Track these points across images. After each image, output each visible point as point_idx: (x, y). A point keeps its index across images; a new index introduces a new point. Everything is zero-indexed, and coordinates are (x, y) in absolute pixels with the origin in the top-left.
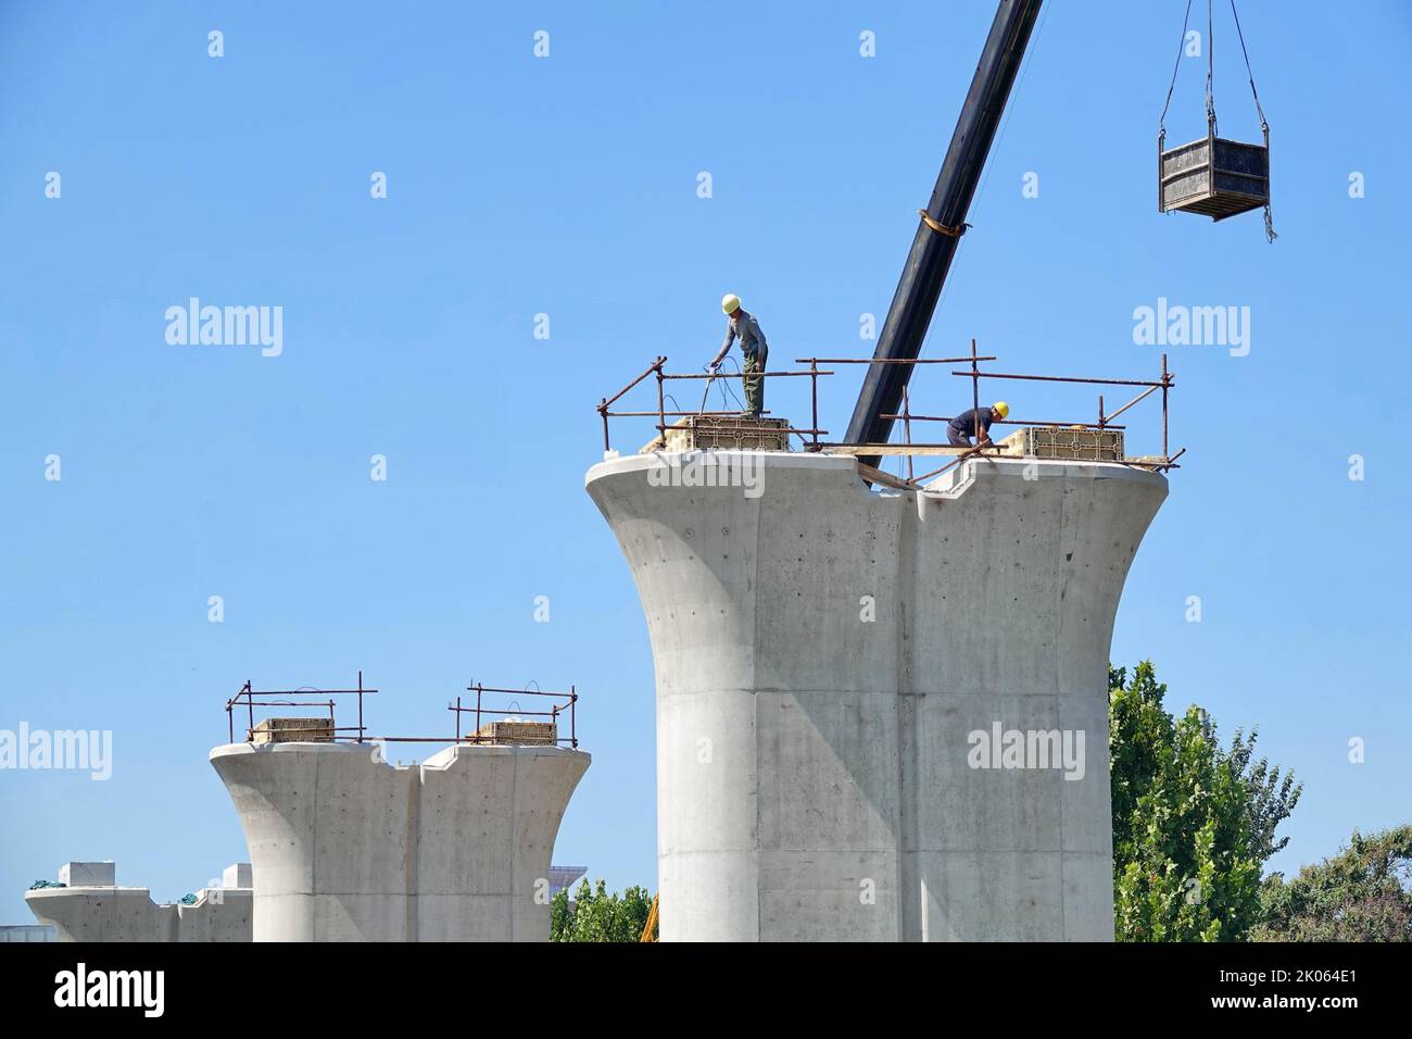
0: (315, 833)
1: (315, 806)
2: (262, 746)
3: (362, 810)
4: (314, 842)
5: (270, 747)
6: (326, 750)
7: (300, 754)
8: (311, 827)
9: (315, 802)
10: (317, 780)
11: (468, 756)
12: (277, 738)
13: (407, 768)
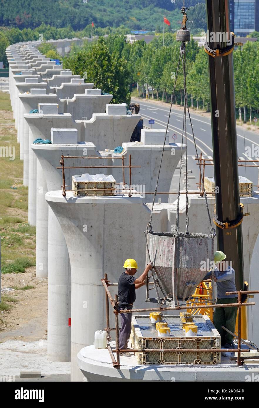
0: (104, 249)
1: (104, 234)
2: (70, 199)
3: (132, 236)
4: (103, 255)
5: (75, 199)
6: (109, 202)
7: (94, 205)
8: (101, 247)
9: (104, 232)
10: (105, 219)
11: (197, 205)
12: (80, 194)
13: (159, 212)
